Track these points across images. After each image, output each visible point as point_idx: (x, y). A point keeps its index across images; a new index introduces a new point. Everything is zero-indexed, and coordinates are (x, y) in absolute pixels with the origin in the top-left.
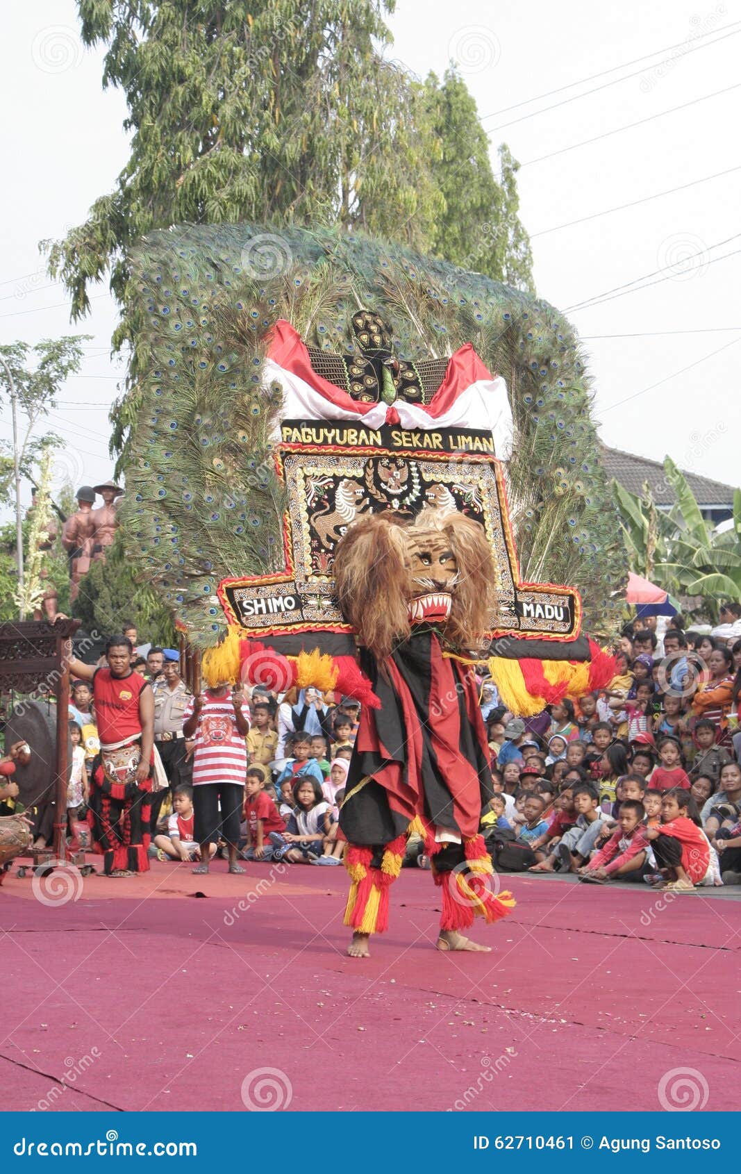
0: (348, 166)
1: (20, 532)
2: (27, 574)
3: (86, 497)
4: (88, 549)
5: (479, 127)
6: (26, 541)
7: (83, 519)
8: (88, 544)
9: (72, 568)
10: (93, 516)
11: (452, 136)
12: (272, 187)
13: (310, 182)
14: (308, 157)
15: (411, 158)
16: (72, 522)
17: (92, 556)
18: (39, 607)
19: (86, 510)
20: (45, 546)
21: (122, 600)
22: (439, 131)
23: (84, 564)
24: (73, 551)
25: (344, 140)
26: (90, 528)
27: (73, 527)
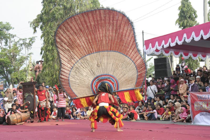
0: (77, 8)
1: (27, 68)
2: (28, 75)
3: (38, 63)
4: (38, 71)
5: (99, 2)
6: (28, 70)
7: (37, 66)
8: (38, 70)
9: (36, 74)
10: (39, 65)
11: (94, 4)
12: (65, 12)
13: (71, 11)
14: (71, 7)
15: (87, 7)
16: (35, 67)
17: (39, 72)
18: (30, 80)
19: (38, 65)
20: (31, 70)
21: (44, 79)
22: (92, 3)
23: (37, 73)
24: (36, 71)
25: (77, 4)
26: (38, 68)
27: (36, 68)
